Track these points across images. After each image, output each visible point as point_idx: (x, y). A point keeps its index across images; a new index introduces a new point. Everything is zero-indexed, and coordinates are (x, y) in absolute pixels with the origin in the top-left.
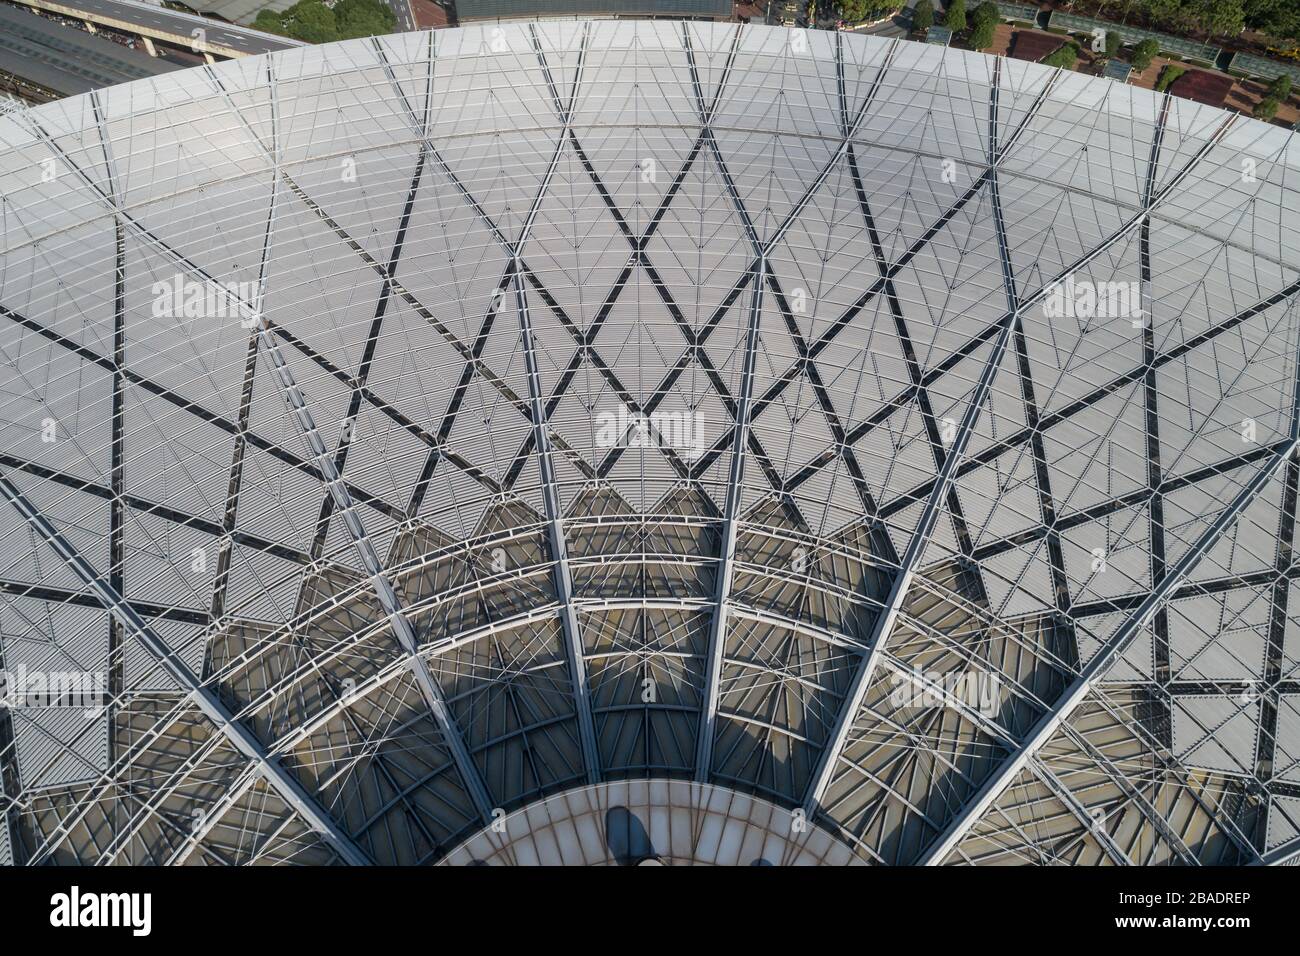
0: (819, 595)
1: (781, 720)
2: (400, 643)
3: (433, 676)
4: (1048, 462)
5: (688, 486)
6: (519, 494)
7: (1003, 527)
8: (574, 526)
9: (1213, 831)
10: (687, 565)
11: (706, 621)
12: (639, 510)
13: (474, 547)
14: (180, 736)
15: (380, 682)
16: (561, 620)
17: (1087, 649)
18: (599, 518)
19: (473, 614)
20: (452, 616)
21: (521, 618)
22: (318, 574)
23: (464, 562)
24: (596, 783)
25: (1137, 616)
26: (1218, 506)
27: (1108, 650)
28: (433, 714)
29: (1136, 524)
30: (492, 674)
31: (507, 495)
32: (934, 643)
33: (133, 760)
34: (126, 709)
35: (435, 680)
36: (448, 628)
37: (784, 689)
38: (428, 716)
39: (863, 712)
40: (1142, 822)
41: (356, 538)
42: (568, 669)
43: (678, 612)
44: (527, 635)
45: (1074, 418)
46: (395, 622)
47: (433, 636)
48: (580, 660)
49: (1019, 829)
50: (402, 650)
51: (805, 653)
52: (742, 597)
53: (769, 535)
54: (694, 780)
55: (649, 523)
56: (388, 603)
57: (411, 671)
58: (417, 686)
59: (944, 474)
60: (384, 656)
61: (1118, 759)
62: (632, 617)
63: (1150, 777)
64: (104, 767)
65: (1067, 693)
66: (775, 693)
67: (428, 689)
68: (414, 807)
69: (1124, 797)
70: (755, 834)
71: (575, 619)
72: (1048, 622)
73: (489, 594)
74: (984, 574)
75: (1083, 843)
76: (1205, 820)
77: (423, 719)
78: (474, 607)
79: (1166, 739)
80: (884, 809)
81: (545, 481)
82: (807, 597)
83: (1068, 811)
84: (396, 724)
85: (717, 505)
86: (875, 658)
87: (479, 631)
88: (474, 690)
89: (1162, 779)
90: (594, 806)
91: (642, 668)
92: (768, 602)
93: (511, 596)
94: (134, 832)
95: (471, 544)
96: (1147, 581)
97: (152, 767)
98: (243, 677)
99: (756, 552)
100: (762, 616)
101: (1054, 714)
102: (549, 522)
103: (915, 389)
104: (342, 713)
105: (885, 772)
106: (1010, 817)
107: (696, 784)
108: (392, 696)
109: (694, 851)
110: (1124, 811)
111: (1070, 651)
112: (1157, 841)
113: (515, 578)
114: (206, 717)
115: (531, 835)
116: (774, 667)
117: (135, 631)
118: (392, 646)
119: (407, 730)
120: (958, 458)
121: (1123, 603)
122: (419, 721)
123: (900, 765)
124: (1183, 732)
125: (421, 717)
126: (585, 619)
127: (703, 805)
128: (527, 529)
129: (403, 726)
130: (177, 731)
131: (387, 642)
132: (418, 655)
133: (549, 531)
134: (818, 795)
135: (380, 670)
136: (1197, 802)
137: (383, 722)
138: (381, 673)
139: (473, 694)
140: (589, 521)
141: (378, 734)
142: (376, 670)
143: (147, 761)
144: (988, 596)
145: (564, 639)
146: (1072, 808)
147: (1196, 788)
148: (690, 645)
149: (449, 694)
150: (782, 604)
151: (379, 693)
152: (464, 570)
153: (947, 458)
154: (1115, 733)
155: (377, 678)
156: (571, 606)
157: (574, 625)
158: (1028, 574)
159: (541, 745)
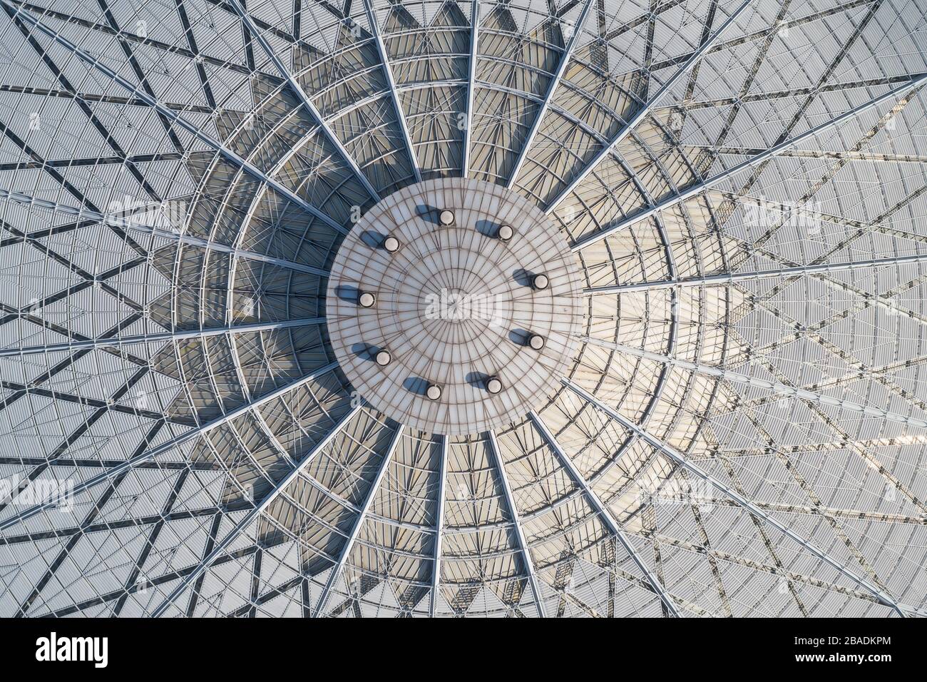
0: (353, 81)
1: (383, 150)
2: (224, 252)
3: (250, 251)
5: (253, 76)
6: (190, 150)
9: (547, 52)
10: (292, 116)
11: (322, 135)
12: (249, 110)
13: (201, 190)
14: (187, 352)
15: (234, 271)
16: (271, 187)
17: (467, 11)
18: (235, 129)
19: (234, 216)
20: (229, 225)
21: (255, 200)
22: (154, 259)
23: (205, 199)
24: (348, 233)
28: (266, 262)
30: (270, 231)
31: (185, 154)
32: (411, 62)
33: (183, 373)
34: (155, 364)
35: (252, 252)
36: (233, 230)
37: (375, 137)
38: (266, 265)
39: (408, 120)
40: (523, 72)
41: (151, 232)
42: (293, 202)
43: (309, 141)
44: (264, 204)
46: (210, 246)
47: (232, 238)
48: (294, 195)
49: (487, 115)
50: (227, 254)
51: (369, 113)
52: (328, 111)
53: (310, 70)
54: (376, 203)
55: (257, 111)
56: (199, 243)
57: (241, 257)
58: (248, 260)
60: (223, 262)
61: (503, 52)
62: (294, 160)
63: (517, 49)
64: (179, 383)
65: (471, 40)
66: (373, 143)
67: (254, 256)
68: (296, 294)
69: (513, 67)
71: (275, 182)
72: (446, 9)
73: (230, 203)
74: (407, 8)
75: (508, 100)
77: (265, 267)
78: (231, 213)
79: (514, 27)
80: (440, 150)
81: (195, 133)
82: (350, 87)
83: (497, 92)
84: (258, 277)
85: (276, 75)
86: (396, 92)
87: (246, 221)
88: (270, 242)
89: (522, 46)
90: (355, 241)
91: (319, 177)
92: (337, 103)
93: (239, 195)
94: (216, 385)
95: (199, 190)
97: (192, 368)
98: (180, 316)
99: (312, 82)
100: (343, 113)
101: (472, 56)
102: (219, 151)
104: (234, 292)
105: (431, 137)
106: (481, 114)
107: (379, 204)
108: (244, 271)
109: (396, 224)
110: (515, 73)
111: (462, 18)
112: (531, 76)
114: (188, 339)
115: (345, 267)
116: (364, 131)
117: (119, 343)
118: (222, 255)
119: (265, 275)
122: (264, 269)
123: (434, 127)
125: (263, 267)
126: (279, 178)
128: (213, 162)
129: (261, 276)
130: (184, 352)
131: (216, 257)
132: (236, 250)
133: (222, 155)
134: (417, 166)
136: (537, 45)
137: (252, 281)
138: (230, 268)
139: (271, 243)
140: (233, 134)
141: (256, 286)
142: (227, 269)
143: (188, 368)
144: (415, 18)
145: (280, 193)
146: (498, 89)
147: (534, 39)
148: (327, 152)
149: (263, 251)
150: (343, 98)
151: (239, 274)
152: (210, 203)
155: (231, 270)
156: (269, 179)
157: (277, 184)
159: (312, 236)
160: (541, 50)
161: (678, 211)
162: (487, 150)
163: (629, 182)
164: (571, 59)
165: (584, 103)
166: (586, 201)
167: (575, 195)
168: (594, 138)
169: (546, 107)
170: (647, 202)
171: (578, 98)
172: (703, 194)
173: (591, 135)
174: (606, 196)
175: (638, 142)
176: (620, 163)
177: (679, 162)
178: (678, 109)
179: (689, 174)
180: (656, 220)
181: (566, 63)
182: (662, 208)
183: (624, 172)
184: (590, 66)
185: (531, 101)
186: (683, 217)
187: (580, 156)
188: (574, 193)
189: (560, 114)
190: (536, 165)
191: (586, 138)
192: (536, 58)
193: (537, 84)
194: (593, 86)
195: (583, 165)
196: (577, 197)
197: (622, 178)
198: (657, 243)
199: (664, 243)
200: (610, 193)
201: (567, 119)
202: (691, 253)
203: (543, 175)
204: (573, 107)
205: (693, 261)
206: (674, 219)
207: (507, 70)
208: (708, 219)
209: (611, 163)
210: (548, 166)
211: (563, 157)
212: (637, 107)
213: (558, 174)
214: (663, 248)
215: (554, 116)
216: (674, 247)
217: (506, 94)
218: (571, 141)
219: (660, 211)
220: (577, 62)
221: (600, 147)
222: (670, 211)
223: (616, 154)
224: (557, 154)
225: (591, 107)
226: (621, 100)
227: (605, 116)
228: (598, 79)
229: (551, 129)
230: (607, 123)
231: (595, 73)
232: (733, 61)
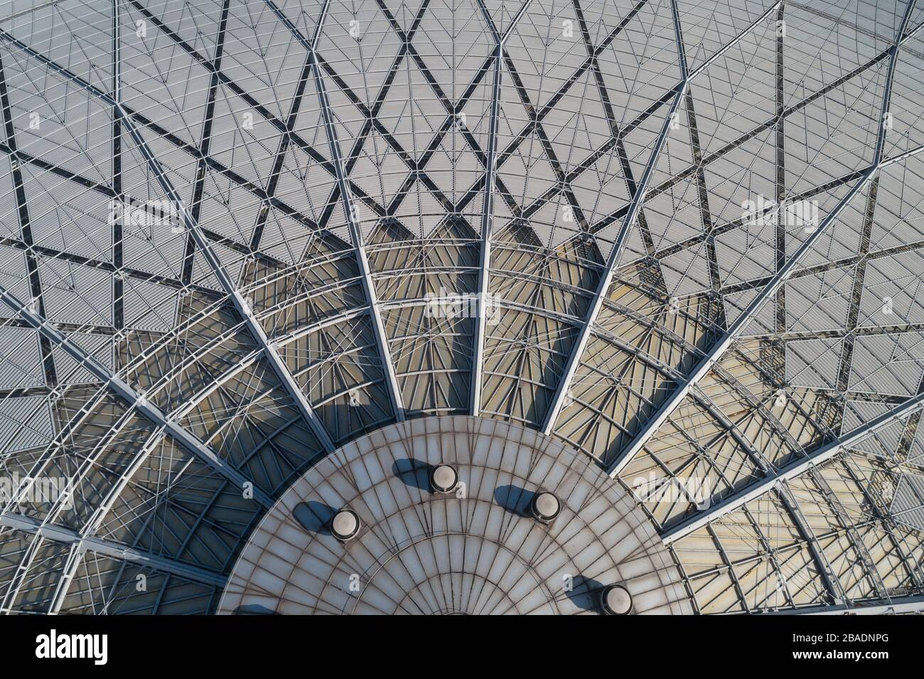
0: (320, 298)
1: (352, 382)
2: (63, 542)
3: (108, 541)
4: (391, 133)
5: (188, 292)
6: (68, 382)
7: (393, 188)
8: (129, 373)
9: (581, 270)
10: (227, 340)
11: (265, 362)
12: (167, 330)
13: (64, 441)
15: (71, 577)
16: (170, 435)
17: (476, 224)
18: (142, 354)
19: (103, 481)
20: (88, 495)
21: (140, 456)
23: (65, 455)
24: (272, 505)
25: (488, 189)
26: (488, 103)
27: (486, 216)
28: (129, 561)
29: (456, 140)
30: (150, 504)
31: (59, 389)
32: (401, 277)
35: (111, 542)
36: (91, 504)
37: (340, 365)
38: (127, 565)
39: (391, 343)
40: (552, 291)
42: (201, 459)
43: (244, 372)
44: (154, 462)
45: (388, 97)
46: (46, 533)
47: (84, 518)
48: (203, 448)
49: (504, 339)
50: (68, 545)
51: (337, 336)
52: (275, 334)
53: (264, 285)
54: (327, 454)
55: (179, 333)
56: (28, 526)
57: (88, 551)
58: (101, 556)
59: (340, 177)
60: (58, 559)
61: (524, 269)
62: (216, 397)
63: (542, 266)
65: (481, 254)
66: (337, 372)
67: (111, 550)
69: (538, 285)
70: (383, 453)
71: (179, 428)
72: (449, 223)
73: (103, 461)
74: (400, 220)
75: (535, 322)
76: (576, 267)
77: (125, 570)
78: (100, 476)
79: (538, 243)
80: (437, 383)
81: (81, 359)
82: (315, 304)
83: (519, 312)
84: (107, 590)
85: (217, 290)
86: (377, 310)
87: (116, 488)
88: (146, 523)
89: (548, 263)
90: (282, 518)
91: (248, 421)
92: (294, 324)
93: (121, 450)
95: (59, 440)
96: (480, 168)
99: (264, 300)
100: (296, 335)
101: (483, 269)
102: (107, 384)
103: (286, 135)
105: (424, 365)
106: (497, 337)
107: (331, 455)
108: (88, 577)
109: (357, 489)
110: (541, 291)
111: (469, 231)
112: (563, 294)
113: (114, 436)
115: (257, 566)
116: (325, 358)
118: (59, 549)
119: (118, 586)
120: (341, 162)
121: (477, 187)
122: (123, 574)
123: (428, 356)
124: (542, 232)
125: (122, 570)
126: (186, 422)
127: (344, 462)
128: (94, 399)
129: (114, 586)
132: (84, 537)
133: (112, 389)
134: (400, 405)
135: (63, 570)
136: (568, 263)
137: (97, 595)
138: (65, 571)
139: (147, 526)
140: (136, 362)
142: (60, 573)
144: (411, 231)
145: (181, 445)
146: (520, 309)
147: (563, 257)
148: (267, 384)
149: (131, 540)
150: (303, 319)
151: (77, 583)
152: (70, 460)
153: (335, 166)
154: (515, 257)
155: (66, 576)
156: (170, 422)
157: (181, 431)
158: (422, 204)
159: (220, 515)
160: (573, 269)
161: (810, 485)
162: (506, 385)
163: (726, 437)
164: (614, 279)
165: (640, 329)
166: (667, 463)
167: (648, 452)
168: (662, 373)
169: (588, 331)
170: (760, 467)
171: (629, 323)
172: (839, 458)
173: (657, 370)
174: (695, 456)
175: (726, 382)
176: (706, 408)
177: (792, 411)
178: (770, 342)
179: (810, 429)
180: (781, 496)
181: (608, 282)
182: (787, 476)
183: (715, 422)
184: (640, 288)
185: (565, 325)
186: (820, 493)
187: (647, 396)
188: (645, 449)
189: (609, 341)
190: (582, 407)
191: (650, 374)
192: (572, 277)
193: (572, 304)
194: (649, 310)
195: (652, 410)
196: (652, 456)
197: (715, 430)
198: (793, 536)
199: (803, 536)
200: (702, 451)
201: (620, 348)
202: (851, 555)
203: (594, 421)
204: (628, 334)
205: (858, 570)
206: (807, 496)
207: (530, 288)
208: (861, 498)
209: (693, 409)
210: (601, 409)
211: (621, 397)
212: (712, 338)
213: (618, 419)
214: (804, 544)
215: (601, 344)
216: (822, 543)
217: (531, 315)
218: (629, 376)
219: (784, 481)
220: (623, 283)
221: (671, 388)
222: (798, 482)
223: (699, 396)
225: (651, 335)
226: (690, 330)
227: (672, 346)
228: (654, 303)
229: (599, 361)
230: (677, 357)
231: (649, 295)
232: (825, 288)
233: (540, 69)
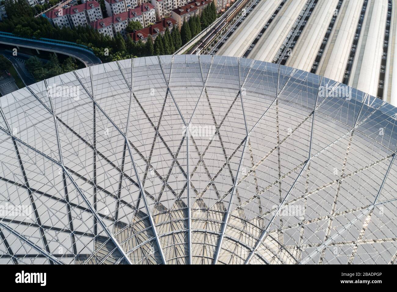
160: (140, 223)
161: (230, 228)
163: (207, 234)
164: (153, 216)
165: (169, 225)
166: (200, 254)
167: (194, 256)
168: (182, 232)
169: (158, 238)
170: (218, 235)
171: (166, 225)
172: (231, 215)
173: (181, 232)
174: (204, 246)
175: (197, 220)
176: (198, 231)
177: (214, 213)
178: (198, 200)
179: (221, 214)
180: (227, 237)
181: (152, 219)
182: (224, 232)
183: (202, 233)
184: (161, 213)
185: (151, 242)
186: (233, 228)
187: (183, 242)
188: (193, 256)
189: (165, 236)
190: (172, 260)
191: (180, 235)
192: (141, 226)
193: (148, 234)
194: (167, 217)
195: (187, 244)
196: (196, 256)
197: (203, 235)
198: (235, 244)
199: (237, 242)
200: (204, 244)
201: (168, 235)
202: (247, 236)
203: (177, 261)
204: (167, 230)
205: (251, 238)
206: (231, 231)
207: (134, 239)
208: (240, 220)
209: (195, 234)
210: (176, 256)
211: (179, 248)
212: (186, 211)
213: (182, 255)
214: (238, 244)
215: (163, 238)
216: (241, 240)
217: (141, 247)
218: (176, 240)
219: (225, 233)
220: (155, 215)
221: (187, 233)
222: (227, 230)
223: (194, 230)
224: (176, 249)
225: (172, 224)
226: (180, 213)
227: (179, 222)
228: (167, 214)
229: (166, 244)
230: (182, 224)
231: (164, 213)
232: (199, 174)
233: (82, 165)
